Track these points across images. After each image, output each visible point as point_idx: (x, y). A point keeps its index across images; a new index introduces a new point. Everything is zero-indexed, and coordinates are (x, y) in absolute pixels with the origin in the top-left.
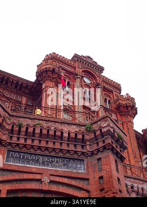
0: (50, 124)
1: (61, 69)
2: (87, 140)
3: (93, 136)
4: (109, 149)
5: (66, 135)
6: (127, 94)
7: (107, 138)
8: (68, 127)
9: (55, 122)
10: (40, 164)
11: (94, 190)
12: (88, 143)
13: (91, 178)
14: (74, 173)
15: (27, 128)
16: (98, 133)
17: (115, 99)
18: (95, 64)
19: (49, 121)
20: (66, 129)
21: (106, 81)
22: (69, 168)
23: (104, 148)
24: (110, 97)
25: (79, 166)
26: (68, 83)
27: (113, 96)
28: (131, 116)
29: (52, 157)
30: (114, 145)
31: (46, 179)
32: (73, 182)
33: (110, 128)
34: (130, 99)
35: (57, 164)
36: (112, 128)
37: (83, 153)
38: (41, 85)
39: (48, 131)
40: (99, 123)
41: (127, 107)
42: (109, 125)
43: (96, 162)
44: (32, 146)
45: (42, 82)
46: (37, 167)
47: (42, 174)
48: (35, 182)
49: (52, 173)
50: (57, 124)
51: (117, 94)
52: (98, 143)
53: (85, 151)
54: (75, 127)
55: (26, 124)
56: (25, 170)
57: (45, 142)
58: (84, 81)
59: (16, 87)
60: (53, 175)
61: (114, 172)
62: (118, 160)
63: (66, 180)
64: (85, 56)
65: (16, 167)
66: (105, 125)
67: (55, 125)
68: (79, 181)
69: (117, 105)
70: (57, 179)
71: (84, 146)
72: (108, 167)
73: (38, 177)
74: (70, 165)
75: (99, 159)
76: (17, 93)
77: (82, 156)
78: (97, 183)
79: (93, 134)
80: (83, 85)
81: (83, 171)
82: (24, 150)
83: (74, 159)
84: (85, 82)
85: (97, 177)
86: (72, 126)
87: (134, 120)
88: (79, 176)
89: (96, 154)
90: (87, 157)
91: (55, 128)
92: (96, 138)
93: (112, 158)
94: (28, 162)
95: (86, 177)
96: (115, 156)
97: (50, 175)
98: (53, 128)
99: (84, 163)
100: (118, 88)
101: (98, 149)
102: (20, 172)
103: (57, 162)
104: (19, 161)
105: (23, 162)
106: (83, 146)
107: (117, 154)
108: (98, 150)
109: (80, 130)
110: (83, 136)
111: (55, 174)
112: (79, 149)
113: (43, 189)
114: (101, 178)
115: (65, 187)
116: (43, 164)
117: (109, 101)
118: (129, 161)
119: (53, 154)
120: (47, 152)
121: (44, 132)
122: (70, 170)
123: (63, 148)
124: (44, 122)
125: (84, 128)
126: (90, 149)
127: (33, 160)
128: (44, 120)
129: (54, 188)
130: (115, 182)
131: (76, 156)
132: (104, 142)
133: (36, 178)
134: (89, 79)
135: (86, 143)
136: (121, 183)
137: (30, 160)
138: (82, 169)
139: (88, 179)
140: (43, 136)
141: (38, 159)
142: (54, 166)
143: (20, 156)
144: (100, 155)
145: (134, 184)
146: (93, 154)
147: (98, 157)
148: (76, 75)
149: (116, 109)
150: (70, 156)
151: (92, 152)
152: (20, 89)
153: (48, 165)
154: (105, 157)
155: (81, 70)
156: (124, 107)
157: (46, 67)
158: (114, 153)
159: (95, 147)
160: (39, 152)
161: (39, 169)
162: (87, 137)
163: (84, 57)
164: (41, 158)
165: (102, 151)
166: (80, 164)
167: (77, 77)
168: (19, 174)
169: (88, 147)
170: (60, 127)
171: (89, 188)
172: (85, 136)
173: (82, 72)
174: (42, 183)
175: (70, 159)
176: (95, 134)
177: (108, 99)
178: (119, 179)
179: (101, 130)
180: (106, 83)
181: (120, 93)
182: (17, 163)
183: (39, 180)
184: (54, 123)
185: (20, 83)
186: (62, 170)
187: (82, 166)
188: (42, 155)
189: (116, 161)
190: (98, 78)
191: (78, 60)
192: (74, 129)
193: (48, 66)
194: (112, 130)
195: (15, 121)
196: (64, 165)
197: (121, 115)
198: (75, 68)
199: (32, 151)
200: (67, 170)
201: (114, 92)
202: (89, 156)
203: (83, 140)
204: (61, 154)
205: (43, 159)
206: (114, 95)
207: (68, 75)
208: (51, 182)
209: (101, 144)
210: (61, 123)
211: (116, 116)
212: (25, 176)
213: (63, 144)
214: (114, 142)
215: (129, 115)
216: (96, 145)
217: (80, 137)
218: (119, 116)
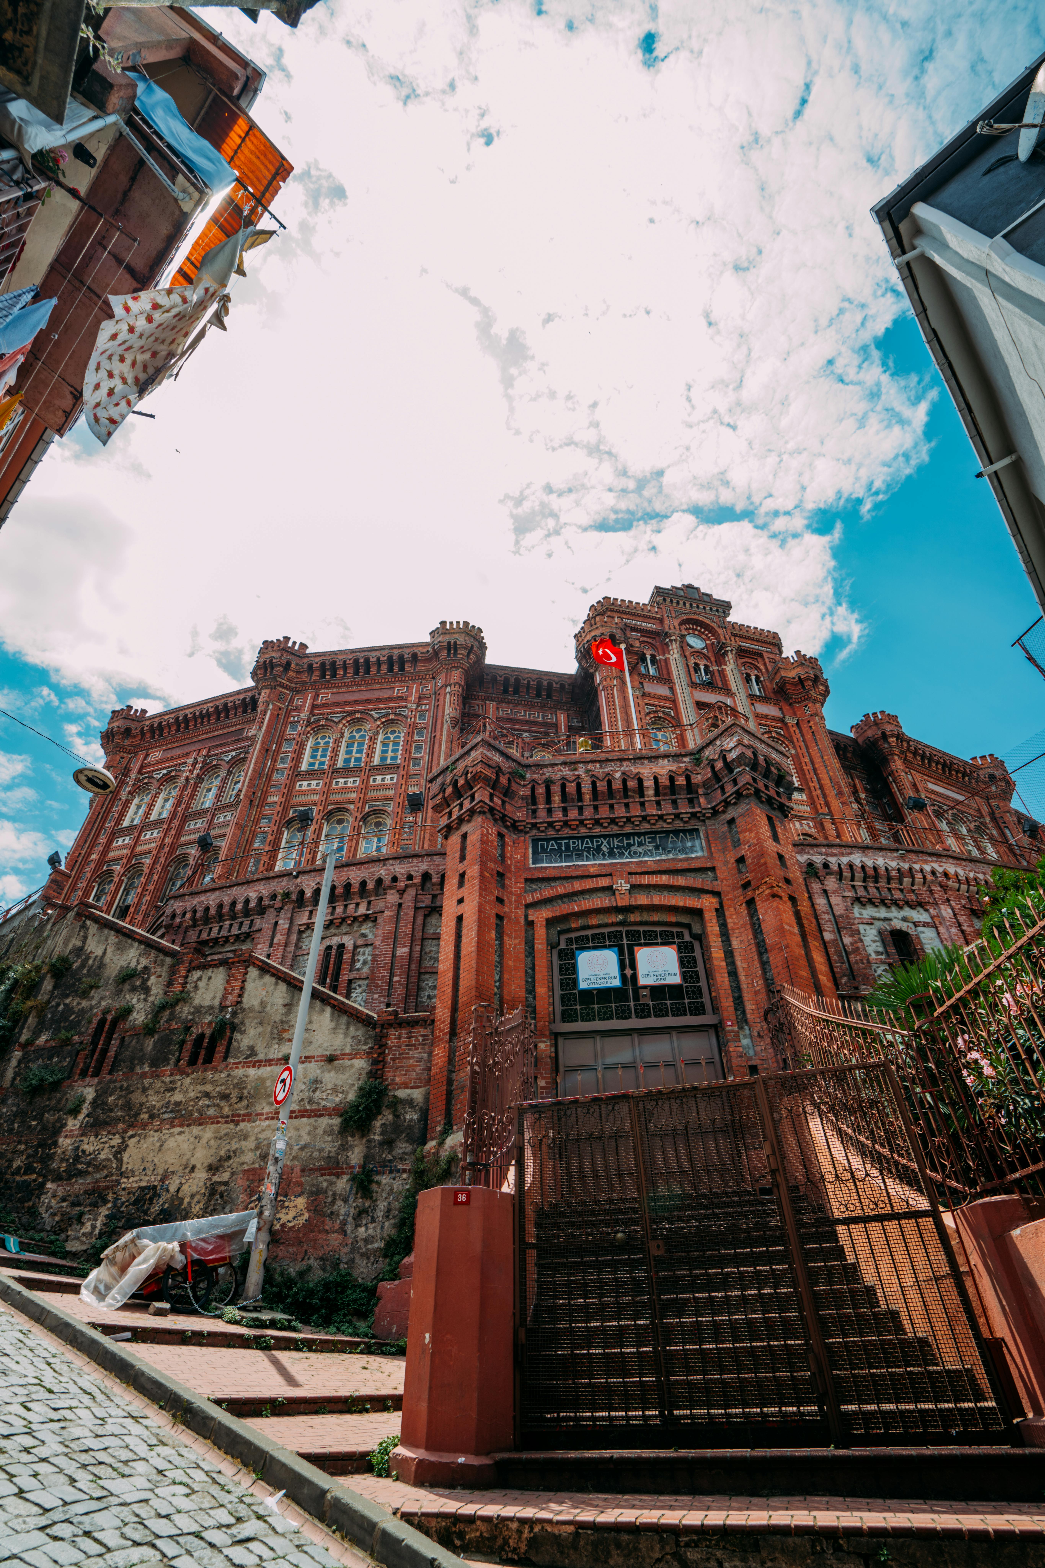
0: (610, 767)
1: (628, 629)
2: (698, 785)
3: (709, 775)
4: (748, 796)
5: (649, 784)
6: (798, 653)
7: (740, 774)
8: (652, 766)
9: (621, 760)
10: (604, 855)
11: (728, 889)
12: (701, 791)
13: (718, 865)
14: (681, 860)
15: (563, 787)
16: (719, 765)
17: (770, 669)
18: (705, 598)
19: (607, 760)
20: (646, 771)
21: (741, 632)
22: (669, 852)
23: (739, 795)
24: (757, 668)
25: (689, 844)
26: (653, 657)
27: (765, 664)
28: (815, 701)
29: (628, 836)
30: (761, 786)
31: (622, 885)
32: (681, 881)
33: (744, 750)
34: (807, 663)
35: (640, 850)
36: (749, 747)
37: (694, 815)
38: (592, 676)
39: (609, 783)
40: (718, 742)
41: (801, 681)
42: (740, 743)
43: (725, 828)
44: (582, 822)
45: (592, 670)
46: (598, 862)
47: (611, 875)
48: (600, 895)
49: (634, 869)
50: (625, 764)
51: (772, 656)
52: (722, 788)
53: (697, 809)
54: (666, 761)
55: (559, 777)
56: (574, 874)
57: (607, 808)
58: (689, 645)
59: (538, 695)
60: (636, 874)
61: (770, 845)
62: (773, 814)
63: (664, 879)
64: (679, 586)
65: (556, 871)
66: (732, 745)
67: (621, 766)
68: (693, 875)
69: (777, 684)
70: (646, 880)
71: (695, 800)
72: (753, 835)
73: (604, 882)
74: (670, 845)
75: (732, 822)
76: (543, 707)
77: (692, 822)
78: (733, 872)
79: (709, 770)
80: (687, 654)
81: (700, 854)
82: (566, 832)
83: (676, 832)
84: (692, 647)
85: (732, 860)
86: (661, 761)
87: (823, 710)
88: (693, 866)
89: (724, 812)
90: (704, 821)
91: (623, 773)
92: (716, 776)
93: (760, 814)
94: (580, 857)
95: (709, 865)
96: (767, 807)
97: (630, 874)
98: (618, 775)
99: (699, 836)
100: (773, 641)
101: (725, 801)
102: (567, 878)
103: (640, 844)
104: (561, 856)
105: (569, 858)
106: (691, 801)
107: (770, 801)
108: (727, 804)
109: (680, 767)
110: (688, 778)
111: (639, 870)
112: (684, 808)
113: (620, 904)
114: (741, 860)
115: (665, 893)
116: (611, 854)
117: (757, 678)
118: (827, 804)
119: (628, 829)
120: (615, 828)
121: (602, 786)
122: (671, 856)
123: (649, 812)
124: (598, 765)
125: (686, 759)
126: (709, 803)
127: (588, 849)
128: (596, 761)
129: (642, 899)
130: (772, 861)
131: (679, 825)
132: (735, 782)
133: (600, 885)
134: (699, 636)
135: (697, 792)
136: (788, 863)
137: (582, 850)
138: (698, 848)
139: (713, 869)
140: (600, 797)
141: (599, 847)
142: (635, 853)
143: (560, 845)
144: (731, 813)
145: (830, 859)
146: (715, 813)
147: (728, 816)
148: (667, 635)
149: (775, 692)
150: (665, 826)
151: (713, 808)
152: (549, 696)
153: (622, 855)
154: (741, 815)
155: (676, 623)
156: (795, 685)
157: (593, 634)
158: (762, 802)
159: (718, 796)
160: (597, 830)
161: (604, 865)
162: (697, 779)
163: (677, 588)
164: (605, 843)
165: (735, 804)
166: (692, 840)
167: (671, 641)
168: (564, 882)
169: (702, 800)
170: (633, 769)
171: (718, 886)
172: (693, 776)
173: (680, 624)
174: (614, 894)
175: (668, 833)
176: (713, 768)
177: (753, 674)
178: (781, 857)
179: (724, 758)
180: (741, 637)
181: (781, 652)
182: (556, 862)
183: (610, 889)
184: (618, 763)
185: (545, 683)
186: (652, 858)
187: (697, 842)
188: (605, 837)
189: (770, 819)
190: (720, 631)
191: (665, 600)
192: (664, 768)
193: (597, 633)
194: (749, 753)
195: (536, 776)
196: (657, 848)
197: (790, 704)
198: (661, 621)
199: (583, 831)
200: (664, 857)
201: (765, 655)
202: (709, 818)
203: (690, 787)
204: (645, 827)
205: (609, 843)
206: (767, 660)
207: (649, 640)
208: (634, 887)
209: (730, 789)
210: (634, 759)
211: (781, 709)
212: (578, 886)
213: (647, 804)
214: (759, 777)
215: (809, 698)
216: (719, 791)
217: (681, 781)
218: (786, 708)
